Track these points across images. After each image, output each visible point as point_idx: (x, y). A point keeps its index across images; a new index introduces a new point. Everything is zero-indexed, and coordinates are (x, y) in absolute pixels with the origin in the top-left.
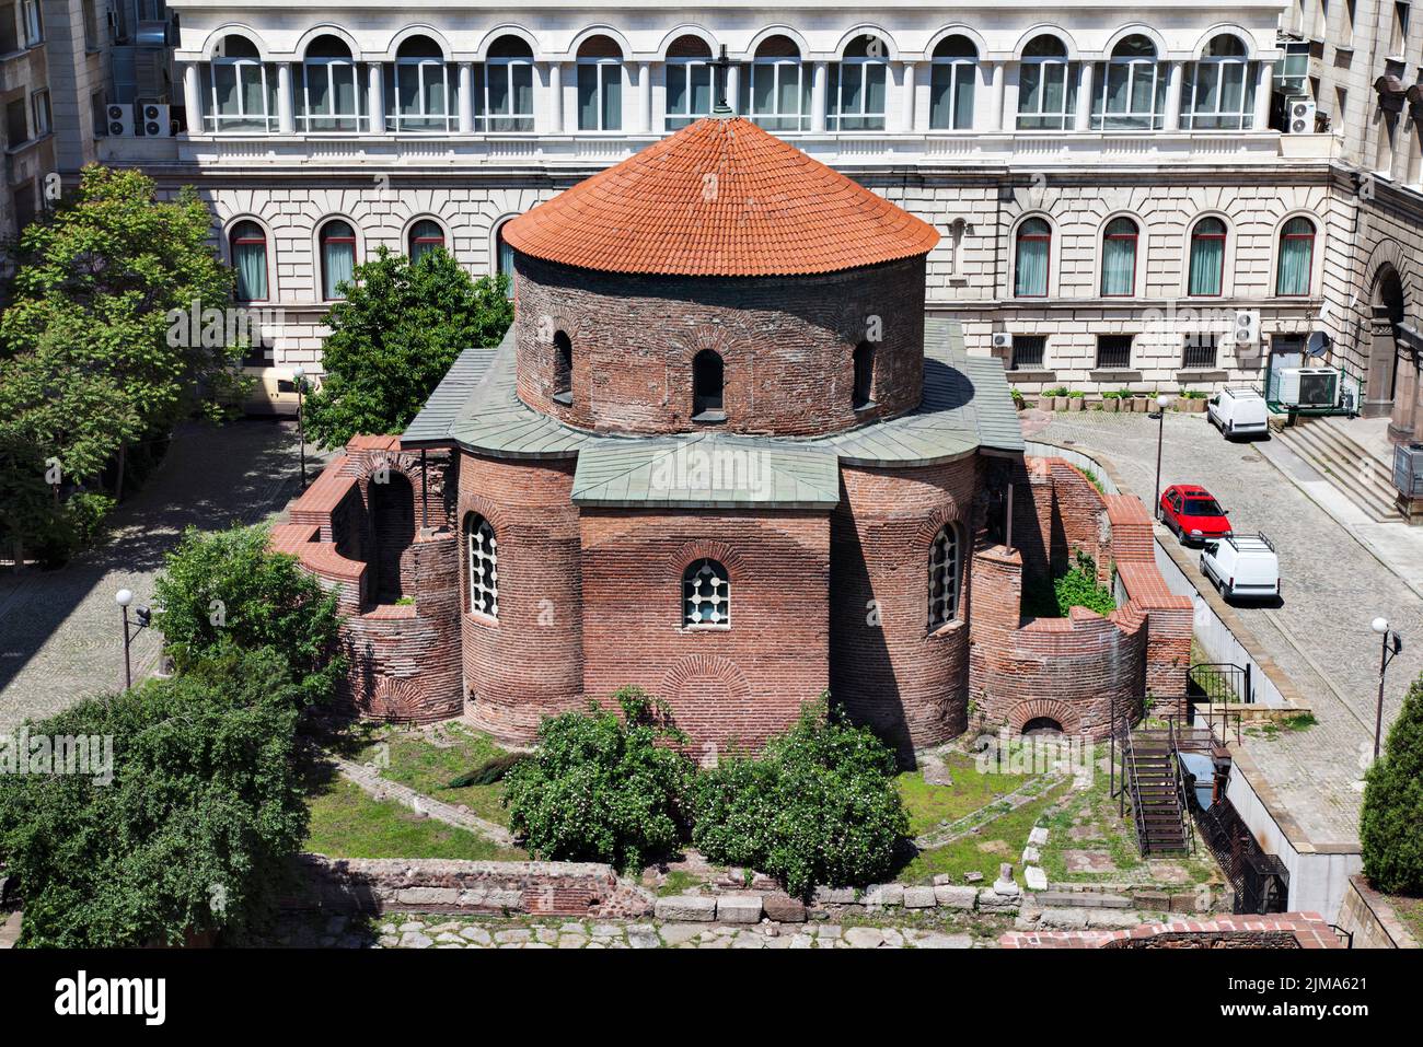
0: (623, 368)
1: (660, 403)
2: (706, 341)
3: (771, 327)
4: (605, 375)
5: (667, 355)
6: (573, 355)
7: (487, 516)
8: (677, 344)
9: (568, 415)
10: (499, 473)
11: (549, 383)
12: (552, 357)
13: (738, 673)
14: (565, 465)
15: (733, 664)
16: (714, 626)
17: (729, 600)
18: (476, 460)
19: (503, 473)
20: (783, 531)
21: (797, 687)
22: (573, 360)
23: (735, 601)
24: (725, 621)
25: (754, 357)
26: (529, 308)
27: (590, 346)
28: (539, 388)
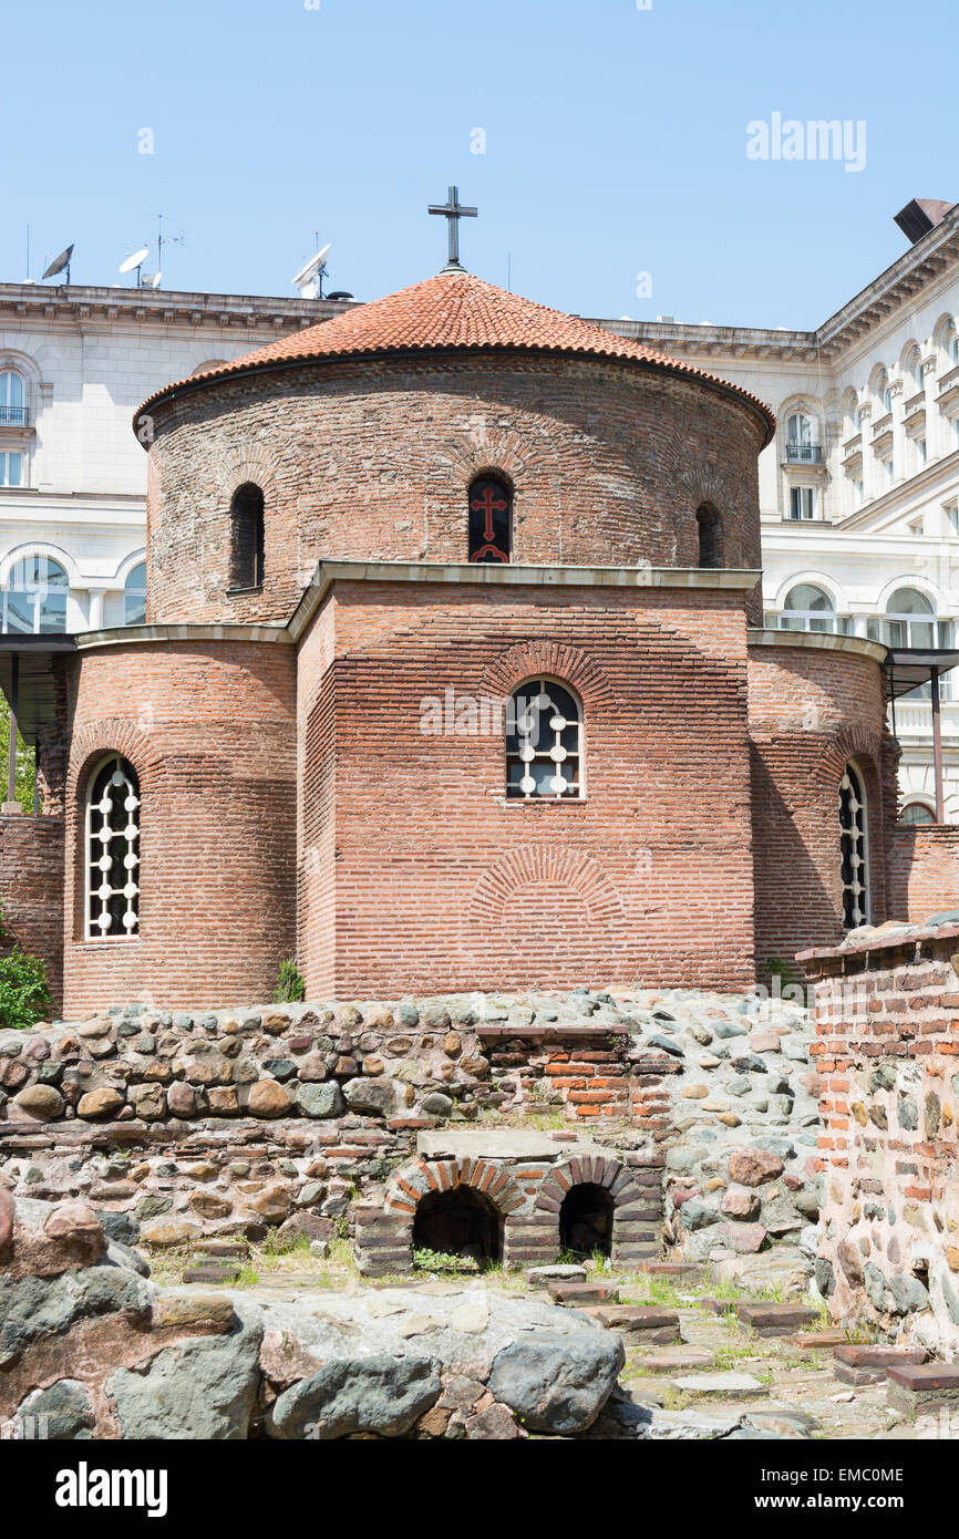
0: (354, 508)
1: (416, 553)
2: (491, 454)
4: (322, 524)
5: (426, 477)
6: (267, 512)
7: (124, 749)
8: (444, 460)
9: (253, 610)
10: (151, 670)
11: (220, 575)
12: (228, 534)
13: (602, 877)
14: (258, 654)
15: (592, 861)
16: (559, 797)
17: (581, 753)
18: (109, 660)
19: (157, 670)
20: (671, 628)
21: (704, 901)
22: (266, 519)
23: (591, 752)
24: (576, 793)
25: (561, 480)
26: (184, 485)
27: (298, 487)
28: (200, 596)
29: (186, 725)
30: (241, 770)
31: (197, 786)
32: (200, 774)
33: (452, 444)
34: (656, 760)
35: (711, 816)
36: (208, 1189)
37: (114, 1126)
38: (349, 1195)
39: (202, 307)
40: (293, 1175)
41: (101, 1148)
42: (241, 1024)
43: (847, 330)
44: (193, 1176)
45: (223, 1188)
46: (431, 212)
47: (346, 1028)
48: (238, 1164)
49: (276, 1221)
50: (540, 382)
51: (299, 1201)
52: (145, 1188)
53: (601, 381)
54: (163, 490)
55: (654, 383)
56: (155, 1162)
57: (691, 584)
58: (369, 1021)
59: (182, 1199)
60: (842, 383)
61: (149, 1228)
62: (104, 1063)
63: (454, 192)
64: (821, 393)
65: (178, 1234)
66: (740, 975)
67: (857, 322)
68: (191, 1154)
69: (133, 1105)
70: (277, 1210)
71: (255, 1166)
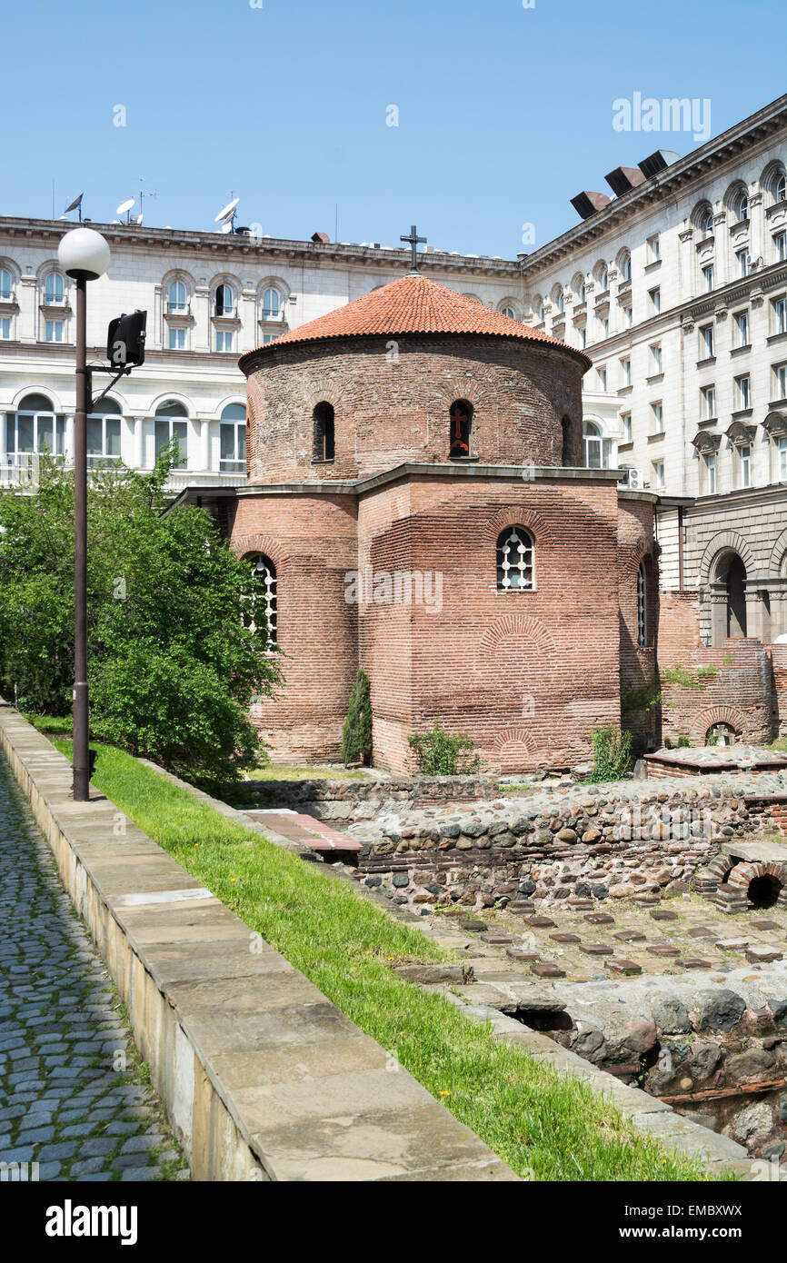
0: (389, 419)
1: (422, 446)
2: (462, 391)
3: (511, 383)
4: (369, 428)
5: (428, 404)
6: (336, 419)
7: (267, 552)
8: (437, 395)
9: (329, 473)
10: (281, 509)
11: (307, 451)
12: (311, 429)
13: (545, 631)
14: (340, 500)
15: (541, 623)
16: (522, 590)
17: (533, 565)
18: (257, 502)
19: (285, 509)
20: (581, 500)
21: (595, 643)
22: (335, 423)
23: (539, 566)
24: (530, 586)
25: (498, 407)
26: (281, 398)
27: (355, 406)
28: (294, 462)
29: (302, 539)
30: (331, 564)
31: (308, 573)
32: (309, 566)
33: (441, 386)
34: (571, 569)
35: (599, 599)
36: (637, 872)
37: (597, 846)
38: (694, 872)
39: (170, 238)
40: (671, 864)
41: (593, 856)
42: (649, 799)
43: (540, 262)
44: (631, 867)
45: (642, 871)
46: (402, 240)
47: (693, 799)
48: (649, 861)
49: (664, 885)
50: (488, 352)
51: (674, 876)
52: (611, 872)
53: (518, 352)
54: (266, 399)
55: (543, 352)
56: (615, 861)
57: (591, 477)
58: (701, 796)
59: (626, 877)
60: (533, 291)
61: (612, 890)
62: (593, 818)
63: (414, 229)
64: (521, 297)
65: (625, 892)
66: (612, 681)
67: (546, 258)
68: (628, 857)
69: (605, 836)
70: (666, 880)
71: (656, 861)
